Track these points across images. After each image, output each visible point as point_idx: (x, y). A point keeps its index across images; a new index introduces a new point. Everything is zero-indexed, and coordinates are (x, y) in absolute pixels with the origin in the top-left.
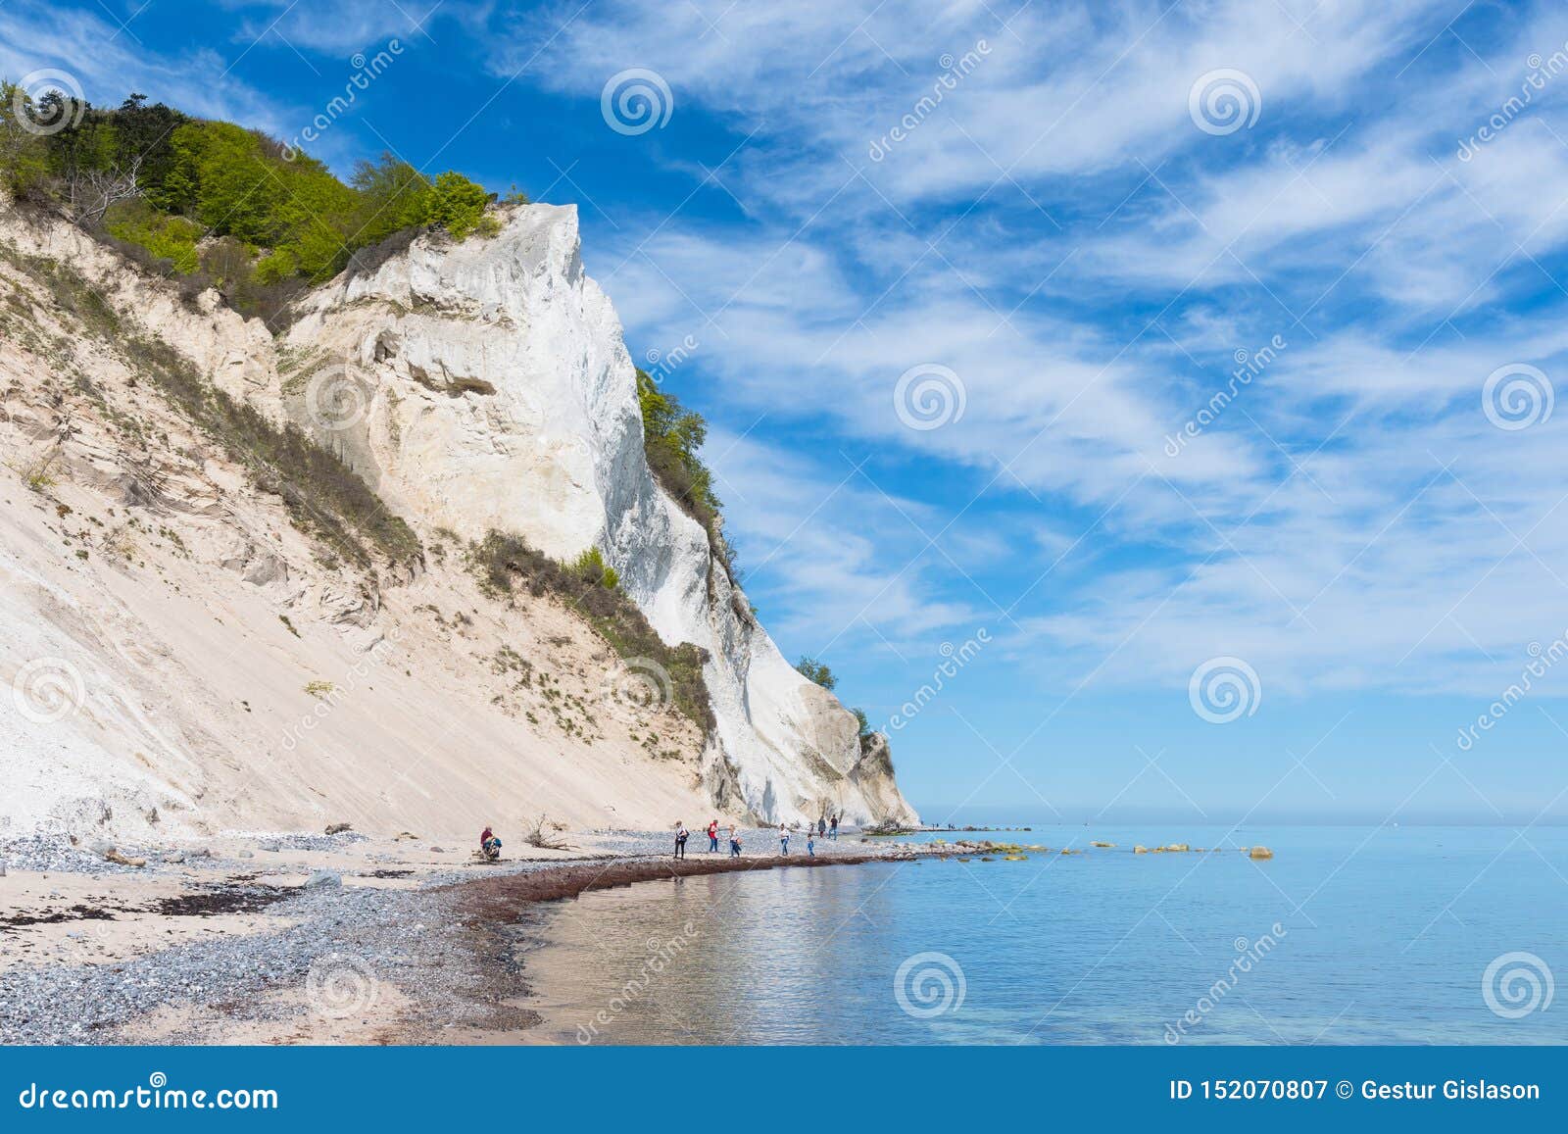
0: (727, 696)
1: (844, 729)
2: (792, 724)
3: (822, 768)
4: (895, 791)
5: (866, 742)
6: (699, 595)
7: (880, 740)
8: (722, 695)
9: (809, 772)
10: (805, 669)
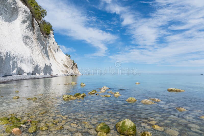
0: (36, 47)
1: (71, 62)
2: (63, 61)
3: (66, 66)
4: (78, 70)
5: (74, 64)
6: (27, 24)
7: (76, 64)
8: (34, 47)
9: (64, 67)
10: (67, 55)
